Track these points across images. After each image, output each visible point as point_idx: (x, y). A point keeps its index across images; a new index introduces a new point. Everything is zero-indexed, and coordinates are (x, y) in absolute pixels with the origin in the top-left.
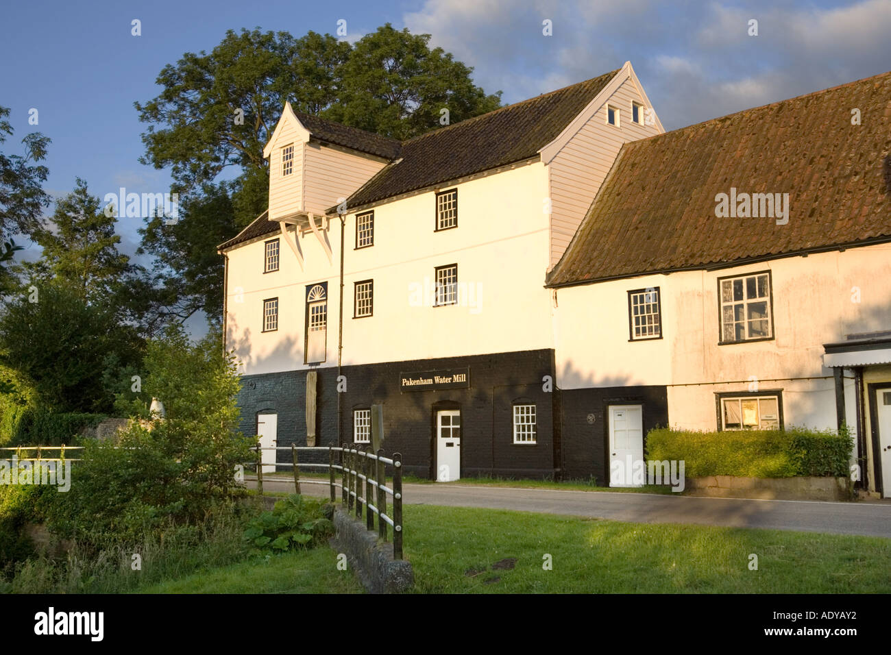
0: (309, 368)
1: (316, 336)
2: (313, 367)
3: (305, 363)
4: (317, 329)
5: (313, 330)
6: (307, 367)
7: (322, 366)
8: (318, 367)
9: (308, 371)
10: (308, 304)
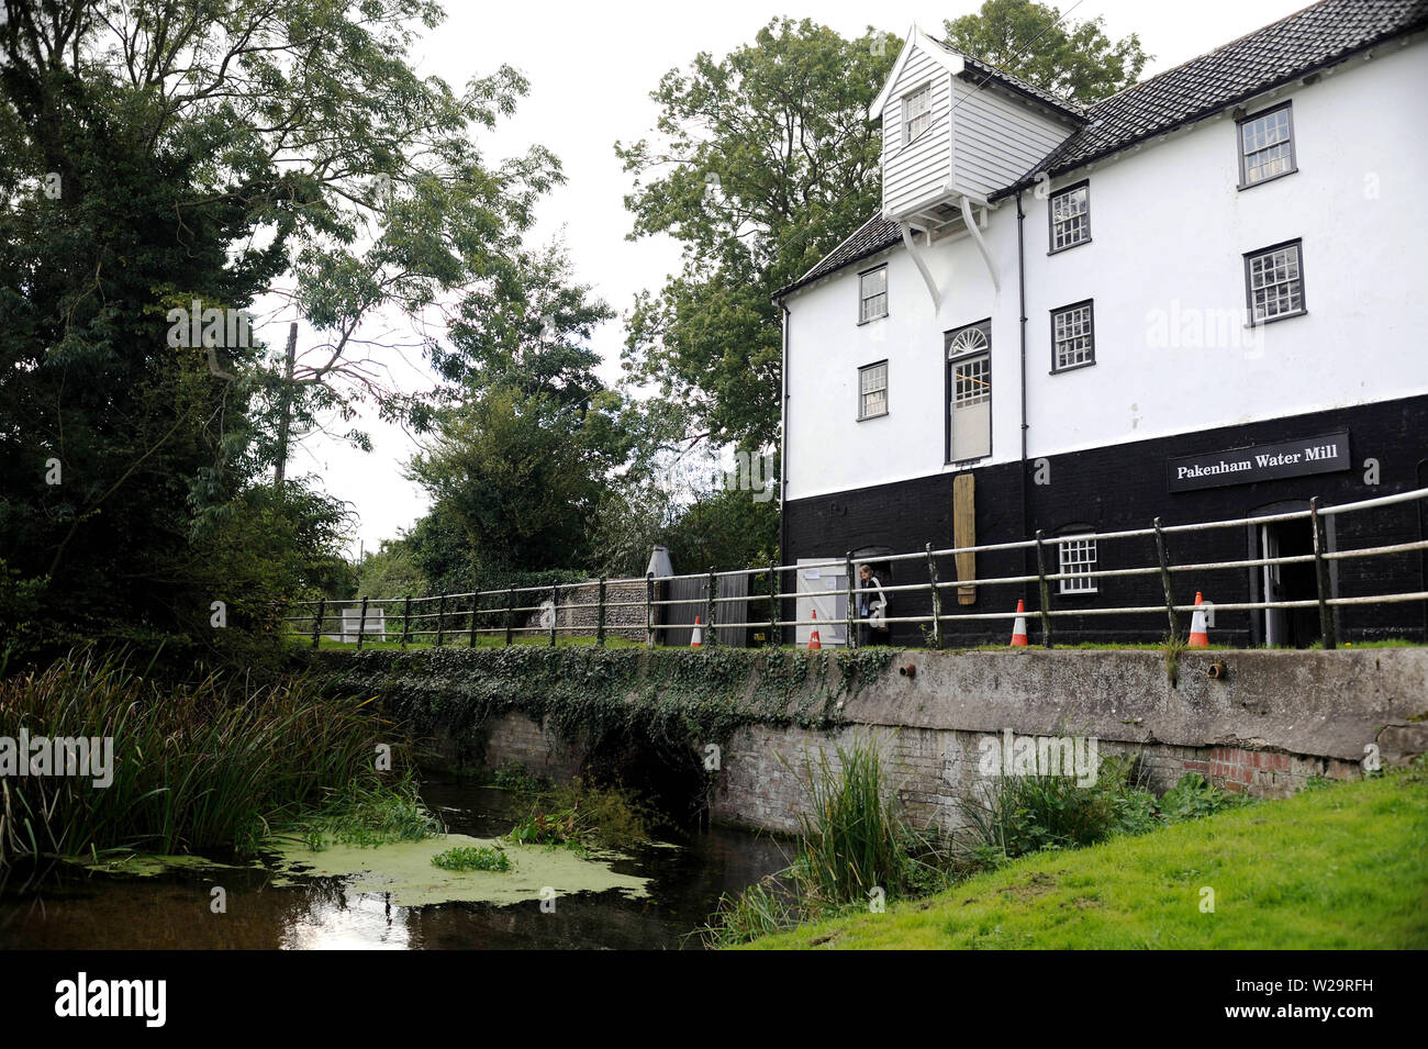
0: (959, 469)
1: (969, 416)
2: (967, 467)
3: (948, 461)
4: (968, 403)
5: (959, 405)
6: (952, 469)
7: (983, 463)
8: (975, 466)
9: (956, 473)
10: (949, 364)
